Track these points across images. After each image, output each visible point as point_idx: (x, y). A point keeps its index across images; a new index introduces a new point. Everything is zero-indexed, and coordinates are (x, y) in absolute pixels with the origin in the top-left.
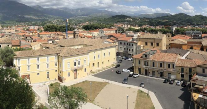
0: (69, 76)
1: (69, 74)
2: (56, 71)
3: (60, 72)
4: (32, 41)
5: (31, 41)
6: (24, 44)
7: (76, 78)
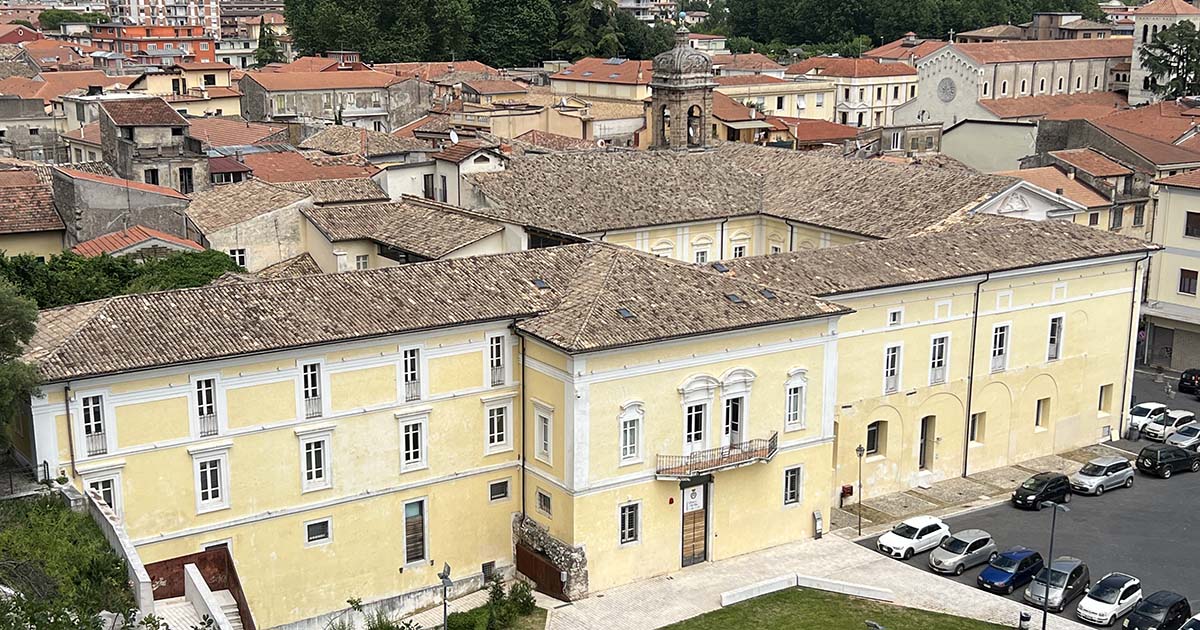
0: (633, 535)
1: (630, 518)
2: (499, 490)
3: (545, 501)
4: (199, 169)
5: (186, 173)
6: (111, 214)
7: (696, 555)
